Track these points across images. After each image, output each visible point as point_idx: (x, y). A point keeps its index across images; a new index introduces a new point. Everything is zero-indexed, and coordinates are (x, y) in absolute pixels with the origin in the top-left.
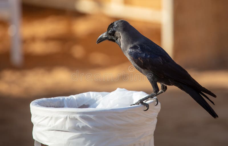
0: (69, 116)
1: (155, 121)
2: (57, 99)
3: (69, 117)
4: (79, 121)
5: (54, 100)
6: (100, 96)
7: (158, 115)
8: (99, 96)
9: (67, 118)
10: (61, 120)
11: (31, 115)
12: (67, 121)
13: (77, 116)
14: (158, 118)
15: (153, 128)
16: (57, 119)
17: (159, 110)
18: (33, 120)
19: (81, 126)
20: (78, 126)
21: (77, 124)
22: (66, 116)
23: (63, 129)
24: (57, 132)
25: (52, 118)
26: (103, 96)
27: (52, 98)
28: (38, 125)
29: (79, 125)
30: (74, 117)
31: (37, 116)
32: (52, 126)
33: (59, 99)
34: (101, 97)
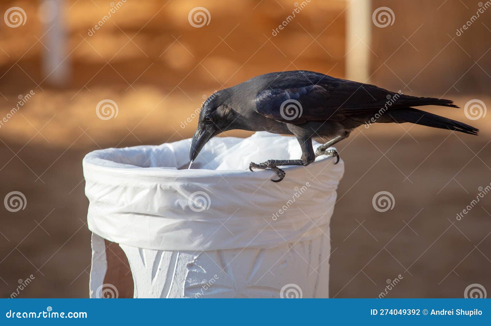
0: (160, 186)
1: (334, 197)
2: (135, 151)
3: (161, 188)
4: (180, 195)
5: (131, 152)
6: (223, 146)
7: (339, 186)
8: (220, 145)
9: (156, 188)
10: (147, 191)
11: (84, 182)
12: (156, 195)
13: (177, 186)
14: (339, 191)
15: (329, 211)
16: (136, 190)
17: (341, 175)
18: (89, 191)
19: (183, 206)
20: (179, 206)
21: (177, 202)
22: (154, 184)
23: (148, 211)
24: (136, 216)
25: (125, 188)
26: (229, 145)
27: (127, 149)
28: (97, 202)
29: (180, 204)
30: (170, 187)
31: (95, 184)
32: (126, 205)
33: (141, 151)
34: (225, 147)
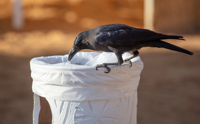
0: (64, 73)
1: (139, 78)
2: (53, 58)
3: (64, 74)
4: (72, 77)
5: (51, 58)
7: (141, 73)
8: (89, 56)
9: (62, 74)
10: (57, 75)
11: (31, 71)
12: (62, 77)
13: (71, 73)
14: (141, 75)
15: (137, 84)
16: (53, 75)
17: (142, 69)
18: (33, 75)
19: (73, 82)
20: (72, 82)
21: (71, 79)
22: (61, 72)
23: (58, 84)
24: (53, 86)
25: (48, 74)
26: (94, 56)
27: (49, 57)
28: (36, 80)
29: (72, 81)
30: (68, 73)
31: (35, 72)
32: (49, 81)
33: (55, 58)
34: (92, 57)
